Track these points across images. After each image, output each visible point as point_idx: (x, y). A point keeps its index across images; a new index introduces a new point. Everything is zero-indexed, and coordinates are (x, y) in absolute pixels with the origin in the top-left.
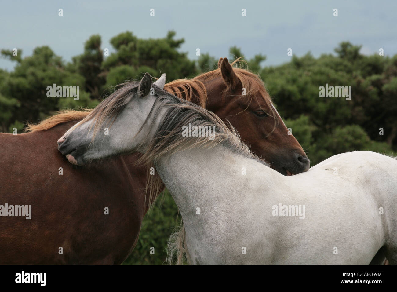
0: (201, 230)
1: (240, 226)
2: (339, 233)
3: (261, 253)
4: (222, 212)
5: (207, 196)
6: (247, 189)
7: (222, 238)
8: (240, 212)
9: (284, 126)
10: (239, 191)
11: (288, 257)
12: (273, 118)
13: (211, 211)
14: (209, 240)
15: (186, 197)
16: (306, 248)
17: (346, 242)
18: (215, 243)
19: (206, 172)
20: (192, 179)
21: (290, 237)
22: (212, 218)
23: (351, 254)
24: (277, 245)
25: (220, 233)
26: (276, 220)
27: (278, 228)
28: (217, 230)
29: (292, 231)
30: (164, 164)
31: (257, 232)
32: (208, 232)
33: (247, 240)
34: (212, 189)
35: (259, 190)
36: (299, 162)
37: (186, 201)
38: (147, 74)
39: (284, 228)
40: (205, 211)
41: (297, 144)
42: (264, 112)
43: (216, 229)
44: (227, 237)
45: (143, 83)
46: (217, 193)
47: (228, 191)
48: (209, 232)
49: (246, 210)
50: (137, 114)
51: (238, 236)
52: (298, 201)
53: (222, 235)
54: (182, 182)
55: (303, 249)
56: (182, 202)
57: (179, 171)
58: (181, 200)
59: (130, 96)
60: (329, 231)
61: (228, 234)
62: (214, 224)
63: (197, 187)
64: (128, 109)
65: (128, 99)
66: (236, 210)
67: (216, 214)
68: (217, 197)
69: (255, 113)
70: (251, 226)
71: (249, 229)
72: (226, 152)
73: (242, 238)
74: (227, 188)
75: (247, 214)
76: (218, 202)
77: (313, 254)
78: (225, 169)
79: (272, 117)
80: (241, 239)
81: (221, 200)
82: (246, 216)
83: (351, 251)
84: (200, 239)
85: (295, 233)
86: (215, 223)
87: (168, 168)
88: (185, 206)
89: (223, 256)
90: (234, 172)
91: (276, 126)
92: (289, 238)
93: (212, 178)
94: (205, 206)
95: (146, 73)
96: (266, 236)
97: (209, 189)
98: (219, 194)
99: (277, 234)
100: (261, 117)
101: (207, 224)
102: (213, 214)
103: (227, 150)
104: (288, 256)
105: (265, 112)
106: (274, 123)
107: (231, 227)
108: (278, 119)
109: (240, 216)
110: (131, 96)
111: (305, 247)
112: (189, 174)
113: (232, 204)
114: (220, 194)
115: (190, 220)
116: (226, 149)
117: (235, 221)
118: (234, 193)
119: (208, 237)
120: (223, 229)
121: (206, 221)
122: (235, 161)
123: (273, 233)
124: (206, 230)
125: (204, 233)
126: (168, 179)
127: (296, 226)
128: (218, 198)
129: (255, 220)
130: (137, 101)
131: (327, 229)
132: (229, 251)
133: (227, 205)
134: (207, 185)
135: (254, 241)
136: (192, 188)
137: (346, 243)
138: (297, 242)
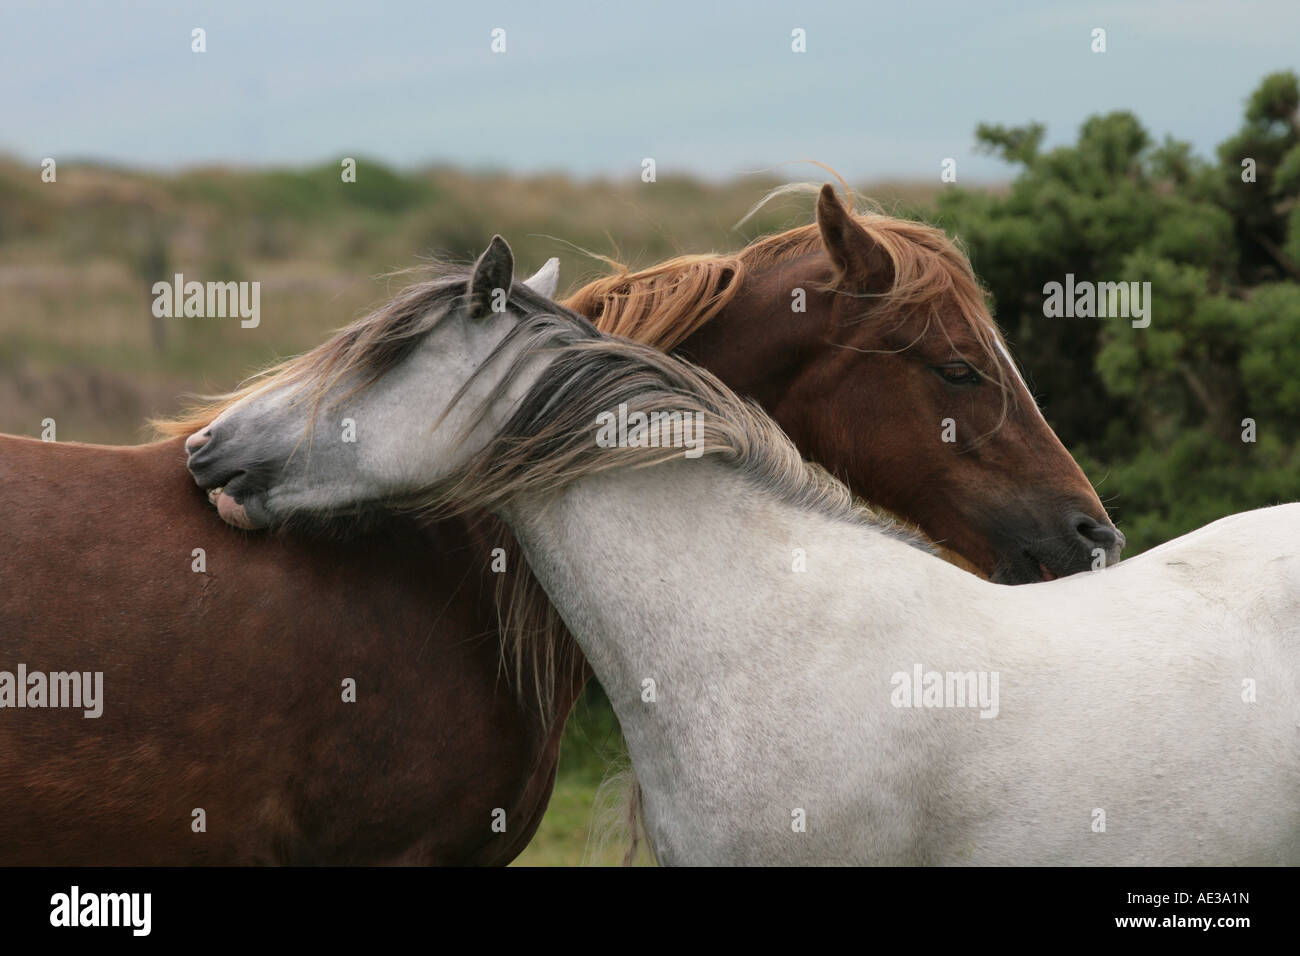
0: (669, 762)
1: (790, 748)
2: (1152, 776)
3: (871, 839)
4: (733, 701)
5: (683, 647)
6: (820, 626)
7: (729, 787)
8: (792, 702)
9: (1038, 417)
10: (791, 634)
11: (975, 850)
12: (999, 388)
13: (697, 697)
14: (692, 796)
15: (619, 651)
16: (1035, 821)
17: (1178, 805)
18: (710, 803)
19: (687, 567)
20: (635, 591)
21: (977, 783)
22: (702, 721)
23: (1200, 846)
24: (931, 810)
25: (723, 771)
26: (924, 728)
27: (929, 756)
28: (715, 761)
29: (984, 765)
30: (547, 541)
31: (849, 769)
32: (689, 768)
33: (818, 795)
34: (704, 624)
35: (864, 628)
36: (1081, 537)
37: (620, 665)
38: (498, 239)
39: (955, 754)
40: (677, 699)
41: (1080, 480)
42: (969, 368)
43: (713, 759)
44: (746, 786)
45: (483, 271)
46: (717, 637)
47: (756, 632)
48: (692, 767)
49: (813, 697)
50: (459, 372)
51: (784, 780)
52: (1012, 668)
53: (731, 779)
54: (604, 602)
55: (1023, 824)
56: (609, 668)
57: (593, 563)
58: (607, 659)
59: (436, 308)
60: (1115, 767)
61: (748, 776)
62: (708, 742)
63: (650, 620)
64: (430, 350)
65: (430, 319)
66: (777, 695)
67: (714, 708)
68: (719, 651)
69: (940, 370)
70: (830, 749)
71: (822, 759)
72: (758, 501)
73: (799, 789)
74: (755, 623)
75: (818, 710)
76: (722, 668)
77: (1060, 841)
78: (752, 558)
79: (997, 383)
80: (794, 793)
81: (734, 661)
82: (811, 712)
83: (1200, 838)
84: (669, 791)
85: (993, 772)
86: (709, 739)
87: (559, 554)
88: (619, 681)
89: (734, 849)
90: (779, 569)
91: (1008, 415)
92: (972, 788)
93: (706, 589)
94: (678, 681)
95: (495, 236)
96: (886, 781)
97: (692, 626)
98: (726, 643)
99: (929, 774)
100: (961, 387)
101: (687, 742)
102: (704, 710)
103: (760, 495)
104: (975, 846)
105: (973, 366)
106: (1001, 405)
107: (760, 750)
108: (1014, 392)
109: (790, 716)
110: (442, 311)
111: (1030, 820)
112: (626, 576)
113: (766, 677)
114: (728, 642)
115: (636, 726)
116: (758, 492)
117: (774, 732)
118: (776, 640)
119: (689, 785)
120: (733, 760)
121: (683, 731)
122: (789, 532)
123: (912, 769)
124: (682, 761)
125: (678, 771)
126: (561, 590)
127: (1000, 747)
128: (721, 656)
129: (843, 729)
130: (461, 330)
131: (1108, 762)
132: (753, 832)
133: (750, 678)
134: (684, 612)
135: (842, 800)
136: (634, 620)
137: (1180, 811)
138: (1003, 801)
